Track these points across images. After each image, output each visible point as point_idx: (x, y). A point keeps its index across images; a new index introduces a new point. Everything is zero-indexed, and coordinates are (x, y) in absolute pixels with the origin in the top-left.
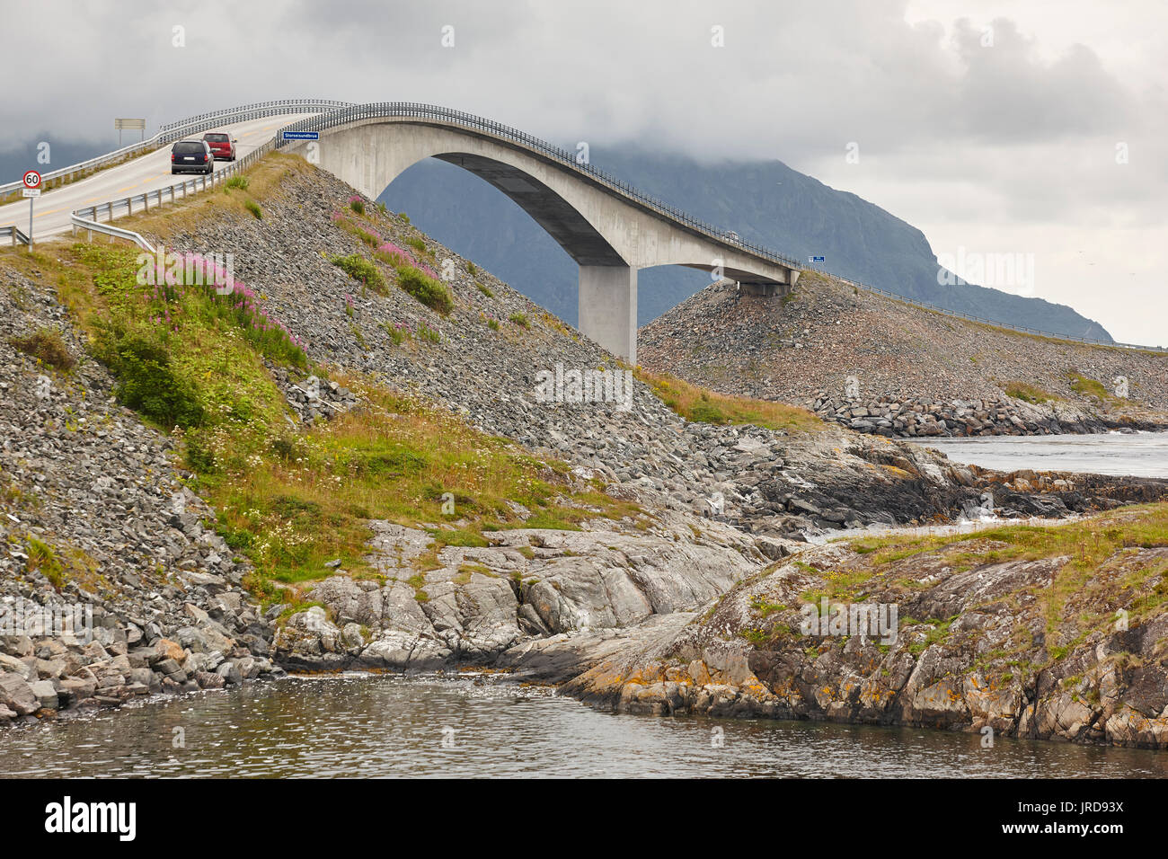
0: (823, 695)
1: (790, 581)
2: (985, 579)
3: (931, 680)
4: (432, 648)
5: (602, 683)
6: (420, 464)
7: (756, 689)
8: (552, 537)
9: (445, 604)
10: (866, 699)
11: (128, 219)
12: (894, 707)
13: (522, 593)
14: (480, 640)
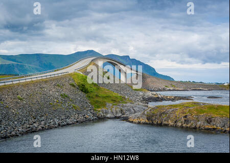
0: (154, 122)
1: (150, 110)
2: (170, 110)
3: (165, 120)
4: (113, 116)
5: (131, 120)
6: (111, 97)
7: (147, 121)
8: (124, 105)
9: (114, 111)
10: (158, 122)
11: (79, 71)
12: (161, 123)
13: (122, 111)
14: (117, 115)
